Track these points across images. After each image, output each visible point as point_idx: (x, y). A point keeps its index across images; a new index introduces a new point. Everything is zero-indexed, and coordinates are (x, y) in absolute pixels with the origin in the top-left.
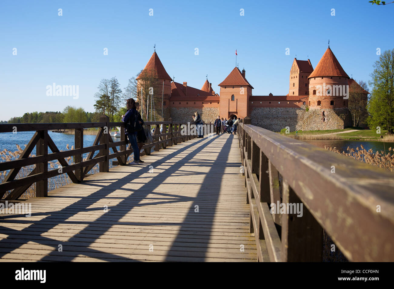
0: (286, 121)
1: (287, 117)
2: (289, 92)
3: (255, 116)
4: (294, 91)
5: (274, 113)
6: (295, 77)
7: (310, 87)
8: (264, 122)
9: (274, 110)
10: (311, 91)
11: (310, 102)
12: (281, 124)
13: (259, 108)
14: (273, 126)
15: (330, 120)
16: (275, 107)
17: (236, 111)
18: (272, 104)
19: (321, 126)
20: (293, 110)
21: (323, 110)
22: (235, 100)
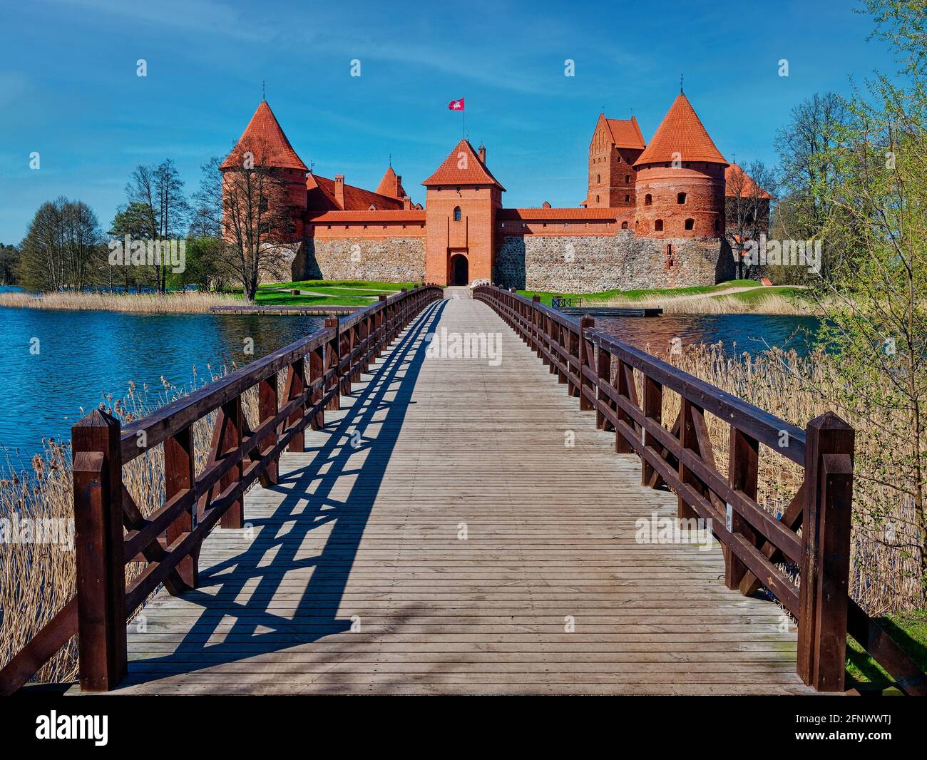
0: (583, 268)
1: (584, 259)
2: (589, 197)
3: (509, 257)
4: (598, 193)
5: (555, 249)
6: (602, 159)
7: (638, 187)
8: (531, 271)
9: (554, 242)
10: (640, 198)
11: (637, 222)
12: (572, 277)
13: (519, 238)
14: (553, 280)
15: (684, 266)
16: (555, 236)
17: (465, 246)
18: (549, 226)
19: (663, 279)
20: (600, 241)
21: (667, 241)
22: (464, 219)
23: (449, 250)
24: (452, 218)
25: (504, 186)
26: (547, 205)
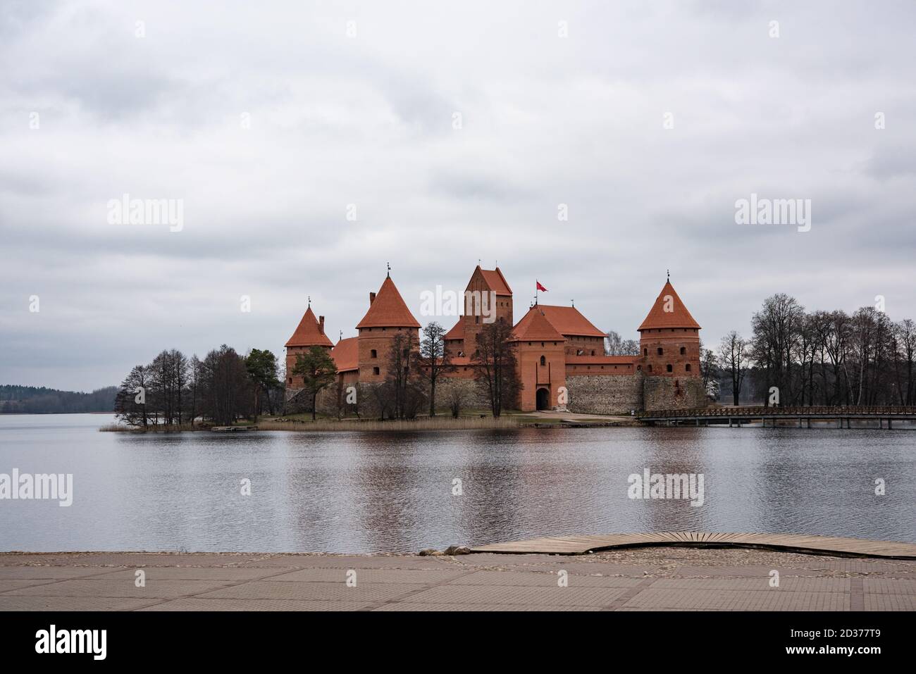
0: (613, 396)
1: (614, 390)
5: (596, 384)
7: (650, 342)
8: (581, 399)
9: (595, 381)
10: (653, 350)
11: (650, 366)
12: (607, 402)
13: (573, 377)
14: (596, 405)
15: (687, 394)
17: (548, 383)
19: (674, 403)
20: (624, 379)
22: (547, 364)
23: (537, 385)
24: (539, 364)
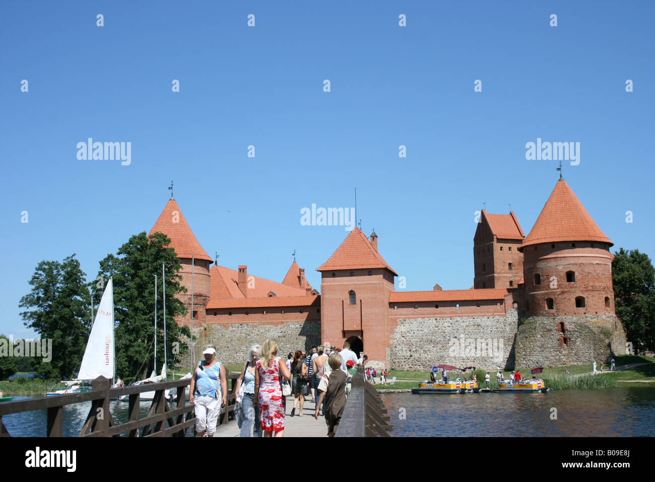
4: (483, 280)
5: (448, 330)
7: (526, 267)
8: (425, 352)
9: (446, 323)
10: (529, 277)
11: (527, 301)
14: (447, 360)
15: (578, 343)
16: (447, 317)
17: (359, 328)
18: (440, 309)
19: (557, 357)
20: (491, 321)
21: (558, 320)
22: (358, 302)
23: (345, 331)
24: (347, 302)
25: (397, 272)
26: (438, 288)
